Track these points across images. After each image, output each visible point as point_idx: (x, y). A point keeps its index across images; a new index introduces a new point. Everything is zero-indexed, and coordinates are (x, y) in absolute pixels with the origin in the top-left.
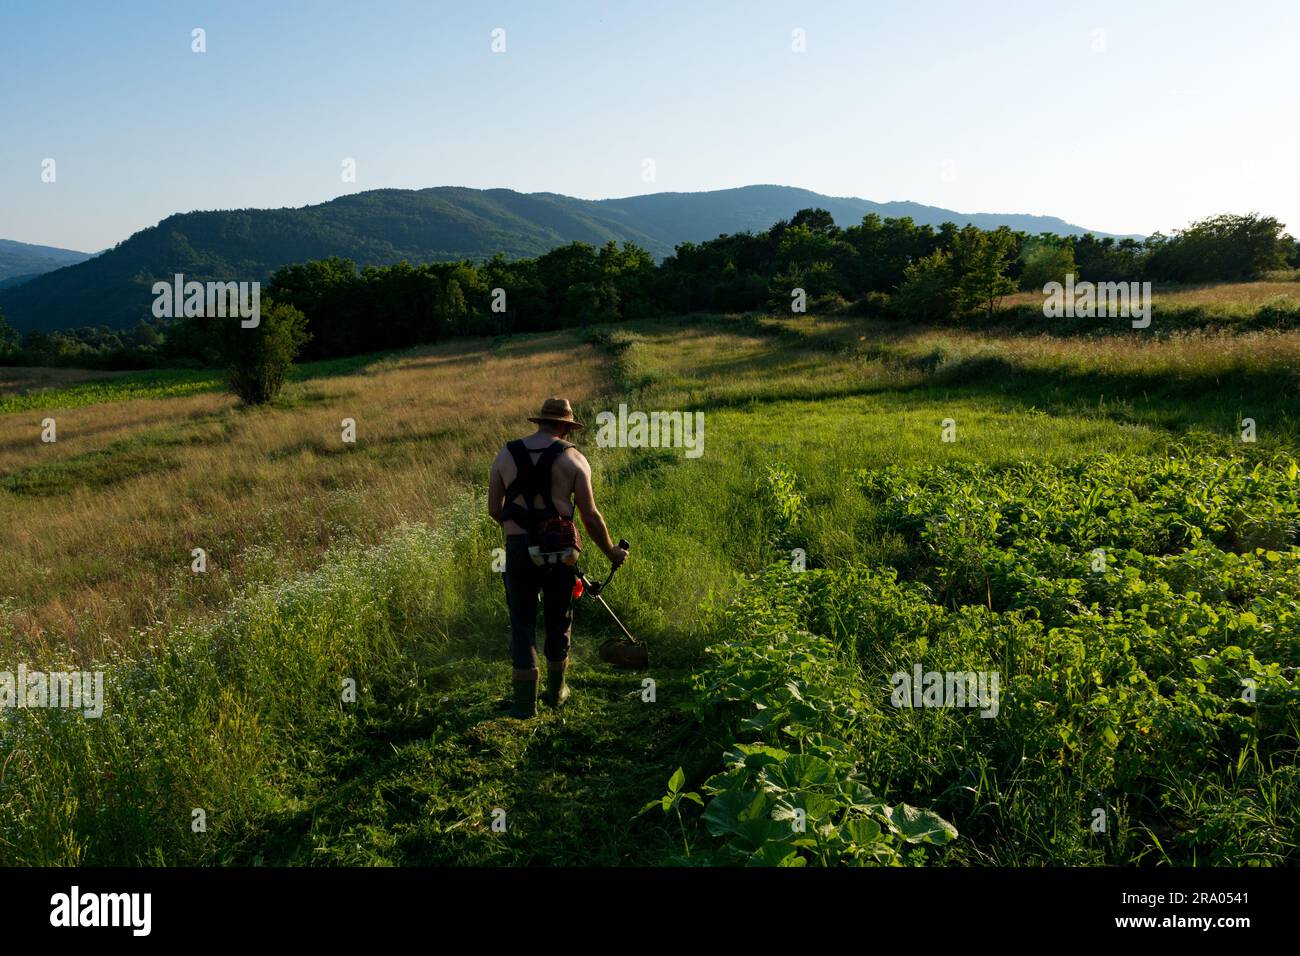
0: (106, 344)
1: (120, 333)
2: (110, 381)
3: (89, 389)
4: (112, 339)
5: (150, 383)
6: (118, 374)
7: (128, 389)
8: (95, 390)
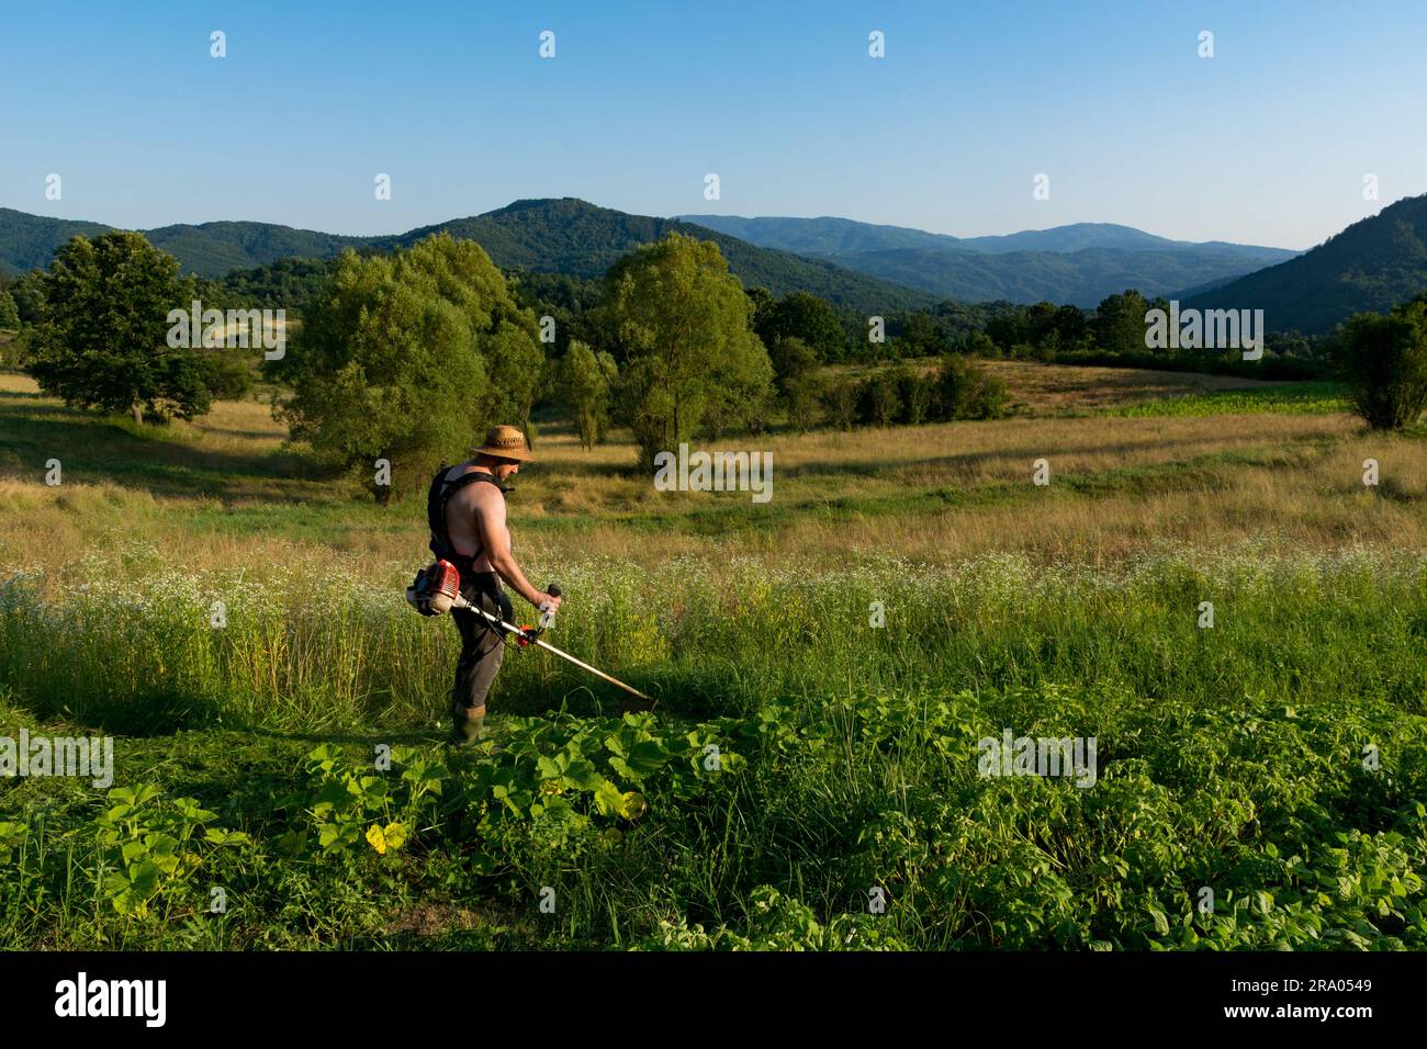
0: (1292, 350)
1: (1311, 338)
2: (1254, 391)
3: (1228, 398)
4: (1300, 345)
5: (1292, 397)
6: (1269, 384)
7: (1267, 400)
8: (1235, 402)
